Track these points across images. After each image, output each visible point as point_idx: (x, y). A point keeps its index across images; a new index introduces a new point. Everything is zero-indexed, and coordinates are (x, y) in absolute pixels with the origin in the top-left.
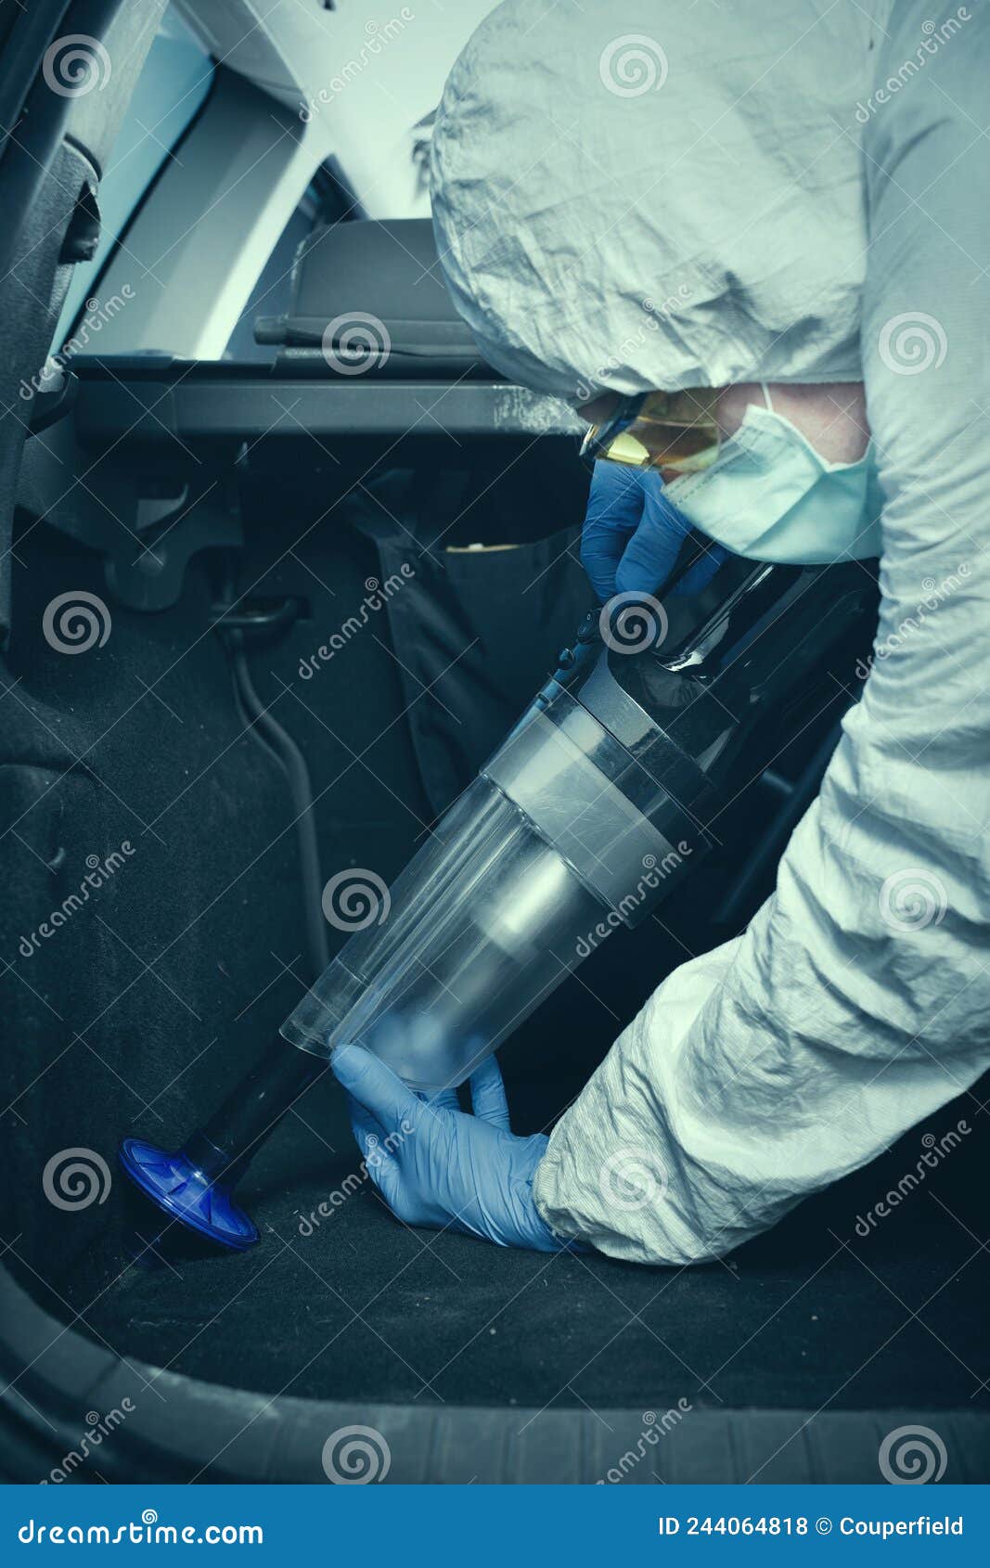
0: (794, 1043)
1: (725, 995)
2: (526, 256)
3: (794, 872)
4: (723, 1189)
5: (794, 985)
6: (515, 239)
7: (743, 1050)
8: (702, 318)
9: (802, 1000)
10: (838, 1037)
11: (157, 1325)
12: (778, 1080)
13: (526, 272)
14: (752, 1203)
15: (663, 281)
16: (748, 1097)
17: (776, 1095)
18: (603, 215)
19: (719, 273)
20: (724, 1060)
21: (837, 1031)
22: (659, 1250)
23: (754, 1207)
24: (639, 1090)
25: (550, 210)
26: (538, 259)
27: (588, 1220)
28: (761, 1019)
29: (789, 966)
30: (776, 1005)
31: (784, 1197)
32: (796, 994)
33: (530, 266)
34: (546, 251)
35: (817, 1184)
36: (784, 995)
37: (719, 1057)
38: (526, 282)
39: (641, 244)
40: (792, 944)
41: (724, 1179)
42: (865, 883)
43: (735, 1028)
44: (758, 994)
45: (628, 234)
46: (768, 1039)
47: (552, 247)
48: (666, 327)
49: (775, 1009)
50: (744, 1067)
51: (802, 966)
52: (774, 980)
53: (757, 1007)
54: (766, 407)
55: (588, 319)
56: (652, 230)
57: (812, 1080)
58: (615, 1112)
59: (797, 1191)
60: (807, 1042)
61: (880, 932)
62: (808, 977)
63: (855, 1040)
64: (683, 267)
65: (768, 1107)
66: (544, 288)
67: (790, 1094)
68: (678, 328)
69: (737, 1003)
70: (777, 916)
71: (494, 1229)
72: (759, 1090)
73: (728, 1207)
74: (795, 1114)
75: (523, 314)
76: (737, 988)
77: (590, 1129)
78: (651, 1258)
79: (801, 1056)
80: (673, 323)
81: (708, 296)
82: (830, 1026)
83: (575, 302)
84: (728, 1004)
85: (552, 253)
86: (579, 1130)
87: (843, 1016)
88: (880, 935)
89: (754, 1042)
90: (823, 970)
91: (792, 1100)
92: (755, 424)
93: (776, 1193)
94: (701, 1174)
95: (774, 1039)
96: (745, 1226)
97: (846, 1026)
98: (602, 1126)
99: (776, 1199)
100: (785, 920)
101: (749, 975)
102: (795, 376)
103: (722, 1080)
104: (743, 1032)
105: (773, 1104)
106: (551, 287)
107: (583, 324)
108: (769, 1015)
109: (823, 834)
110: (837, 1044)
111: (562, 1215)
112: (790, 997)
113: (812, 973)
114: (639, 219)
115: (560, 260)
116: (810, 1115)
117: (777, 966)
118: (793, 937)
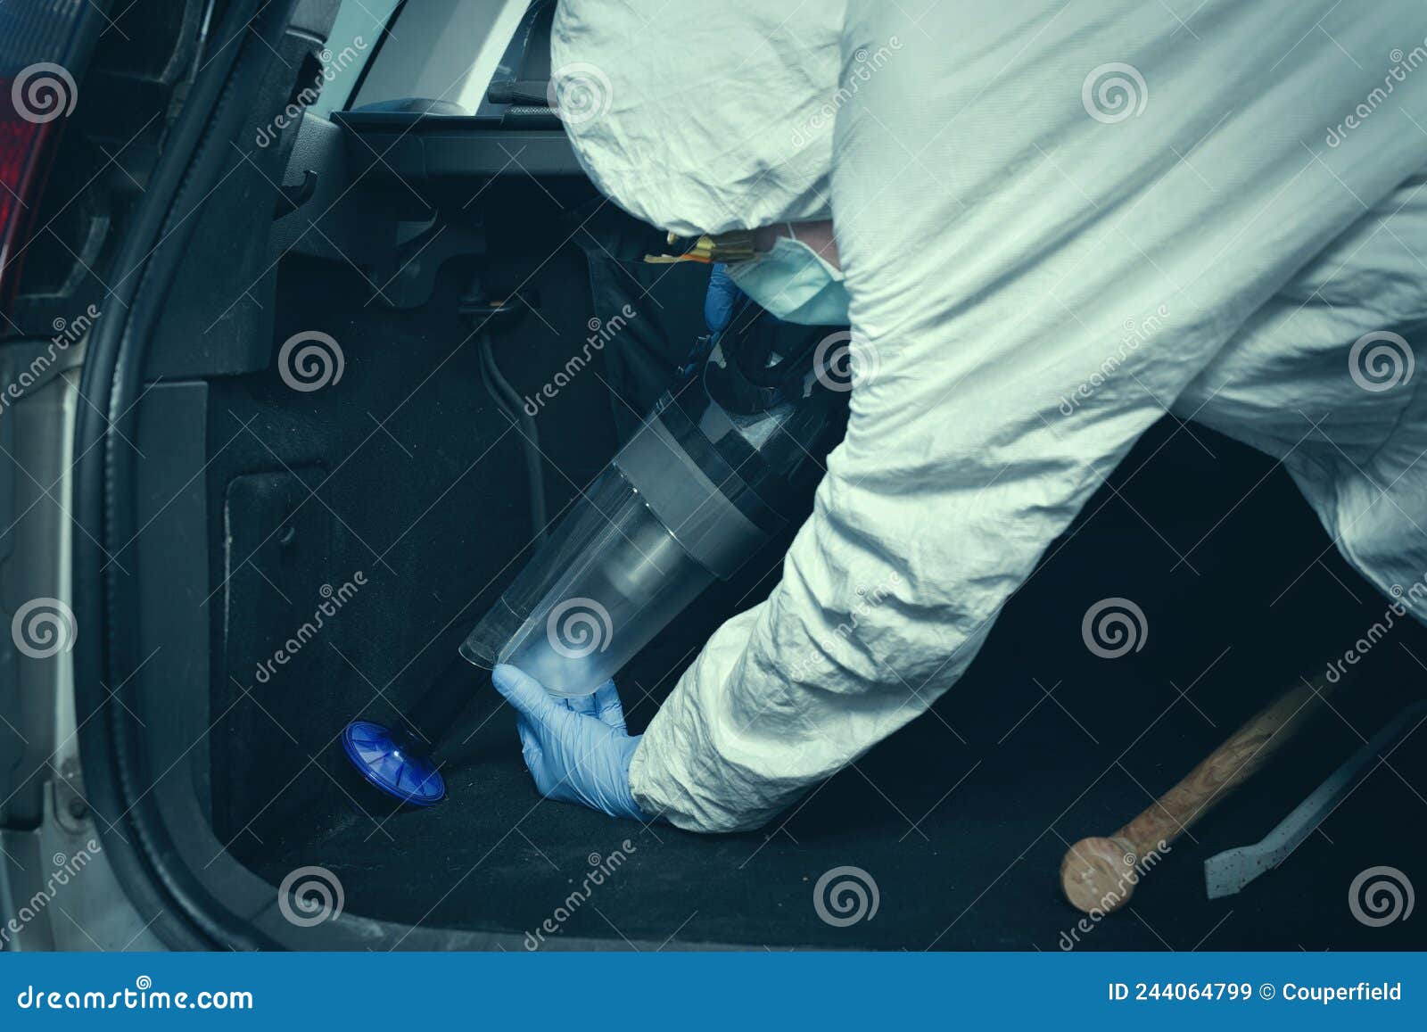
0: (794, 686)
1: (749, 649)
2: (615, 138)
3: (795, 564)
4: (749, 782)
5: (793, 644)
6: (607, 125)
7: (761, 690)
8: (740, 190)
9: (798, 655)
10: (824, 682)
11: (340, 868)
12: (786, 710)
13: (616, 148)
14: (770, 793)
15: (711, 165)
16: (768, 722)
17: (787, 720)
18: (669, 117)
19: (752, 160)
20: (749, 696)
21: (824, 678)
22: (707, 825)
23: (771, 795)
24: (690, 713)
25: (630, 110)
26: (623, 141)
27: (658, 803)
28: (770, 667)
29: (790, 631)
30: (781, 658)
31: (793, 789)
32: (795, 651)
33: (617, 144)
34: (627, 135)
35: (815, 780)
36: (786, 650)
37: (745, 693)
38: (616, 154)
39: (695, 138)
40: (792, 615)
41: (748, 777)
42: (839, 573)
43: (755, 673)
44: (769, 649)
45: (685, 131)
46: (777, 682)
47: (634, 134)
48: (713, 194)
49: (780, 661)
50: (762, 701)
51: (798, 631)
52: (781, 640)
53: (768, 659)
54: (790, 237)
55: (658, 185)
56: (702, 128)
57: (812, 709)
58: (675, 728)
59: (800, 785)
60: (803, 685)
61: (845, 609)
62: (802, 639)
63: (838, 684)
64: (727, 155)
65: (782, 728)
66: (629, 160)
67: (795, 719)
68: (722, 196)
69: (756, 656)
70: (782, 594)
71: (605, 803)
72: (774, 716)
73: (753, 794)
74: (803, 732)
75: (613, 175)
76: (757, 644)
77: (659, 739)
78: (703, 830)
79: (800, 694)
80: (718, 191)
81: (745, 175)
82: (818, 675)
83: (649, 174)
84: (751, 655)
85: (634, 138)
86: (653, 738)
87: (830, 668)
88: (846, 612)
89: (768, 684)
90: (813, 634)
91: (798, 722)
92: (783, 247)
93: (786, 786)
94: (733, 773)
95: (780, 681)
96: (766, 807)
97: (830, 675)
98: (667, 737)
99: (786, 790)
100: (787, 597)
101: (765, 634)
102: (809, 217)
103: (748, 710)
104: (760, 676)
105: (785, 725)
106: (633, 160)
107: (655, 190)
108: (777, 666)
109: (818, 539)
110: (824, 686)
111: (642, 798)
112: (791, 653)
113: (806, 637)
114: (694, 121)
115: (638, 145)
116: (814, 732)
117: (782, 631)
118: (793, 610)
